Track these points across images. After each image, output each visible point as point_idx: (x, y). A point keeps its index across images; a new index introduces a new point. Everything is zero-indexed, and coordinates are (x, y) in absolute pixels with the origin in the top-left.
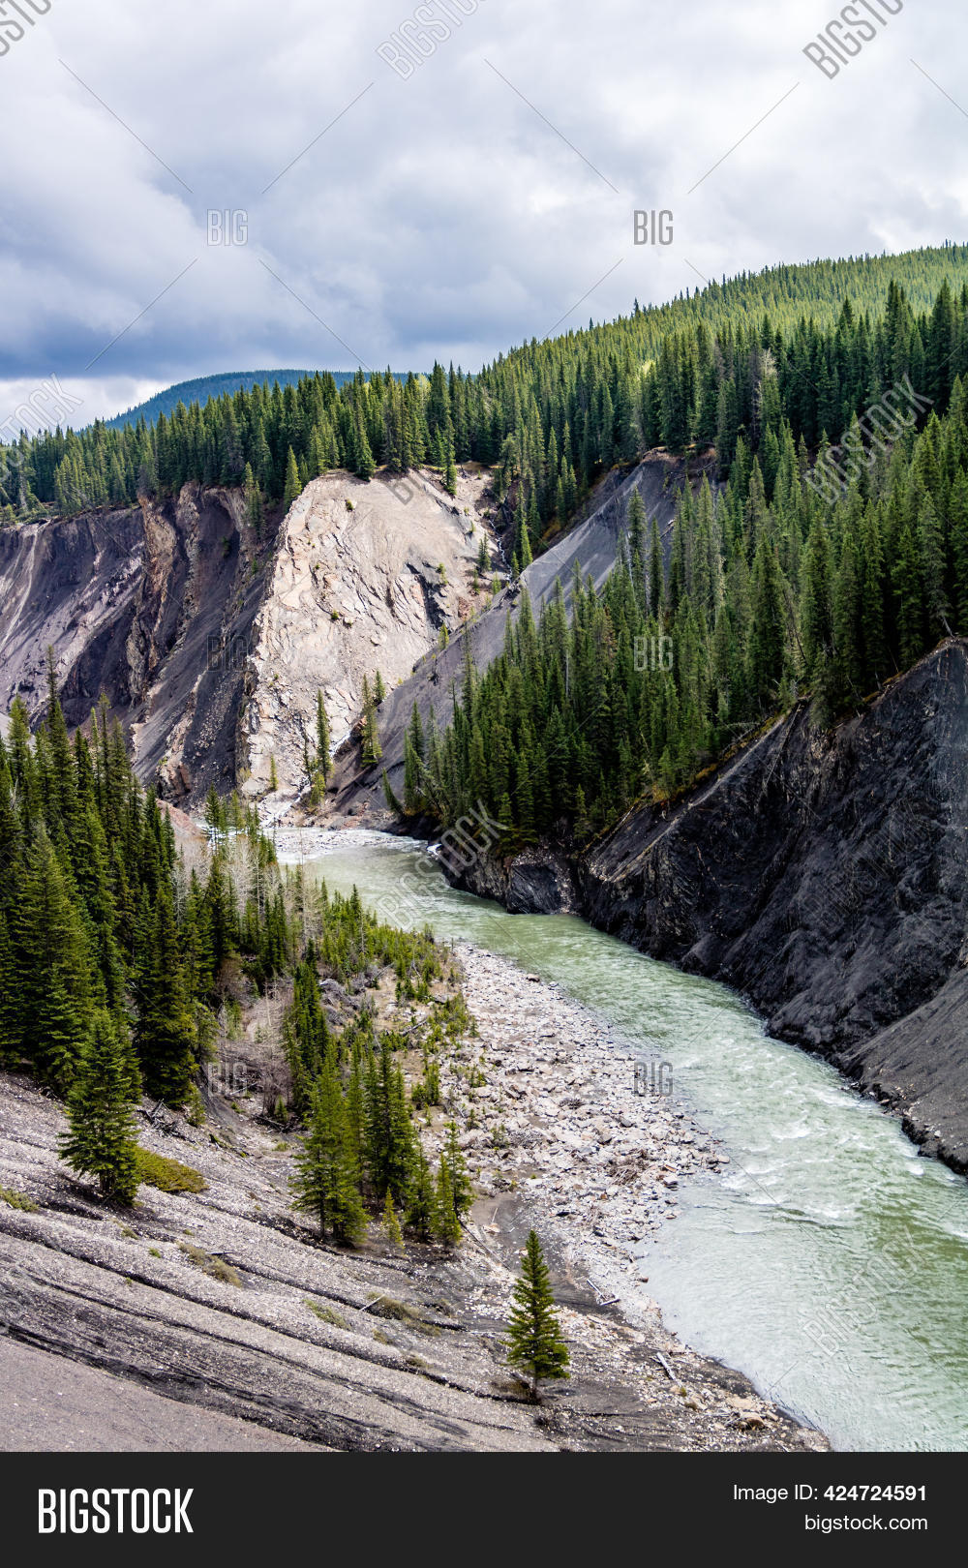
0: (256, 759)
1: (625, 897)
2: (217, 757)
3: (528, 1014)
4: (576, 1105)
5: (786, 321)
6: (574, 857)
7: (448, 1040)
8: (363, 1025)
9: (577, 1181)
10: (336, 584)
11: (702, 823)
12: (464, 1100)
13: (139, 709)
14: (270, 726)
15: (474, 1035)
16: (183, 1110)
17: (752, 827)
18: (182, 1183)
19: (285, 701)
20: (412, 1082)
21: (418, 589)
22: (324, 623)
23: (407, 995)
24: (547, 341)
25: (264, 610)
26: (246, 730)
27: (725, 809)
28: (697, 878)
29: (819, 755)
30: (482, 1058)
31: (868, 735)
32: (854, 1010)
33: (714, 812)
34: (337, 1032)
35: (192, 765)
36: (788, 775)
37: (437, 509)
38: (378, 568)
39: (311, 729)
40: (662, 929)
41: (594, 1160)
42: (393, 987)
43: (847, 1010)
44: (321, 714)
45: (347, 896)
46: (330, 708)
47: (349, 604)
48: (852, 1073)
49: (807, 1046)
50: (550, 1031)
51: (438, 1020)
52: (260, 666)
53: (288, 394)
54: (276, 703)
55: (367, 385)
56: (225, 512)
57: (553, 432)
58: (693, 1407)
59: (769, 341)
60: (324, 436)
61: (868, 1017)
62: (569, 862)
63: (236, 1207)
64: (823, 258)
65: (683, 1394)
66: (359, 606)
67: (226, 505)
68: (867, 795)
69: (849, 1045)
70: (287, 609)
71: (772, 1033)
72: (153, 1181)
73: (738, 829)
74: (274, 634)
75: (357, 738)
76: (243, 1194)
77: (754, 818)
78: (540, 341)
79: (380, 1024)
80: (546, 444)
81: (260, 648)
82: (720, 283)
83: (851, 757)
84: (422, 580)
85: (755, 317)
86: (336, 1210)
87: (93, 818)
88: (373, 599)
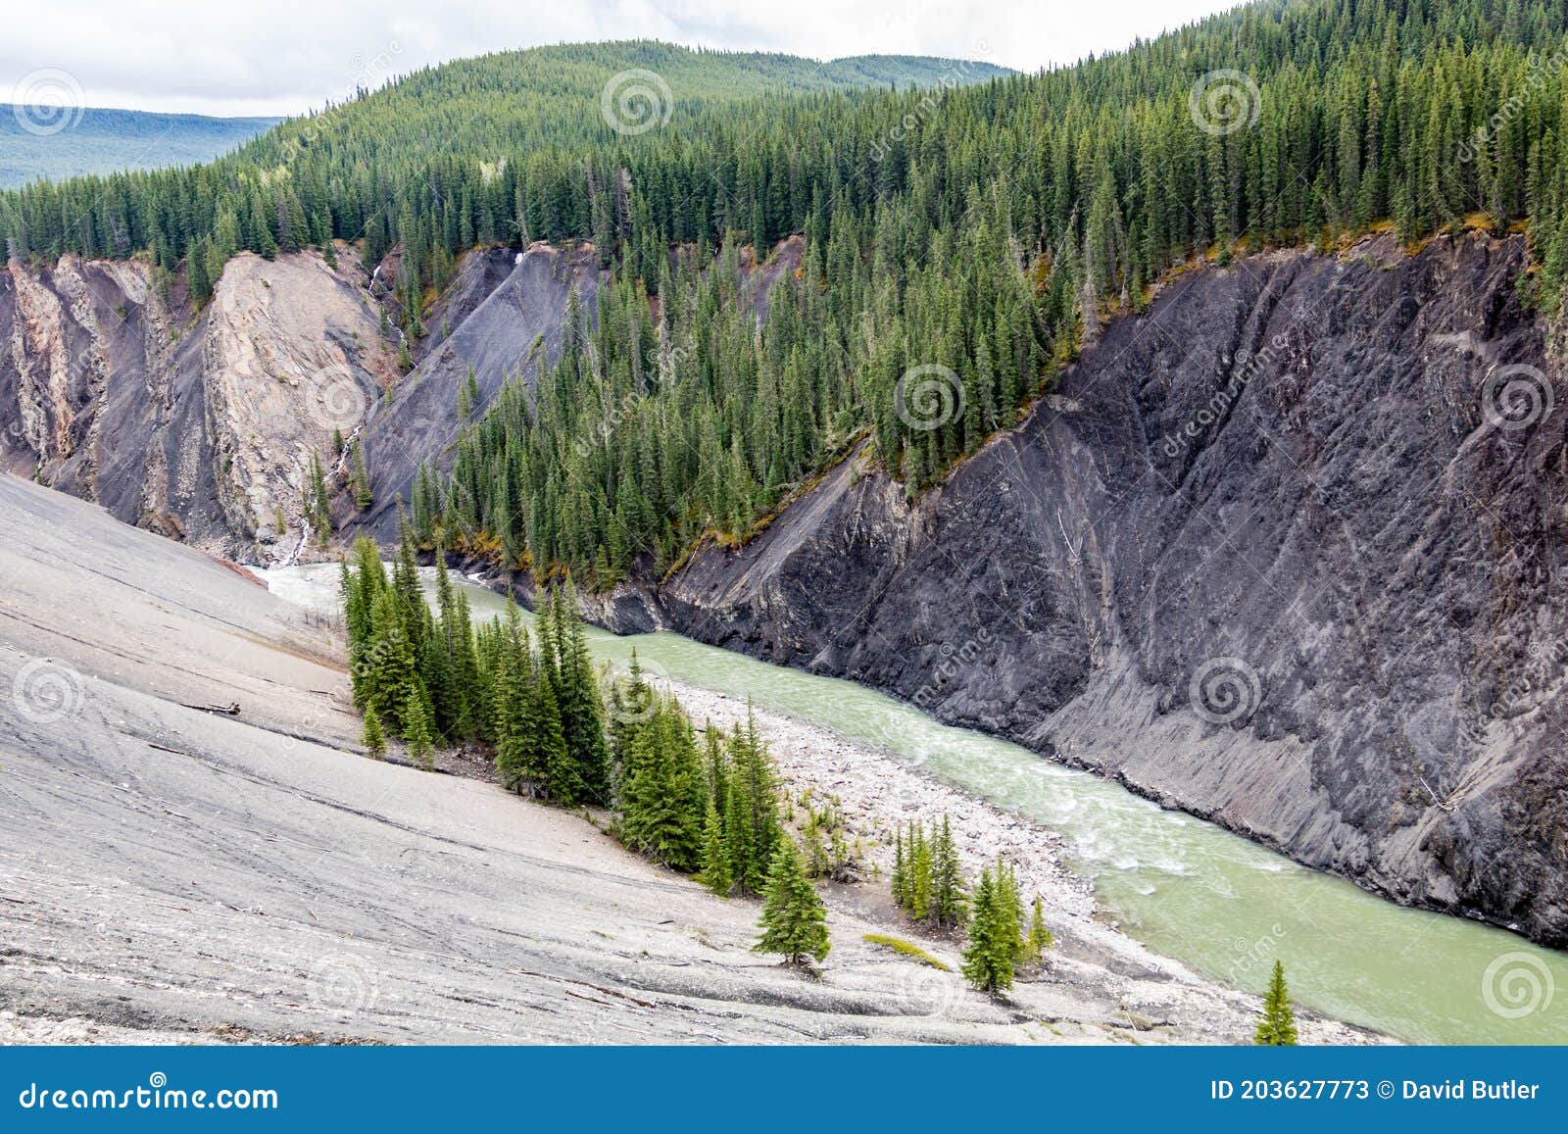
1: (731, 619)
2: (201, 505)
6: (654, 587)
10: (274, 353)
11: (800, 565)
14: (260, 479)
17: (841, 566)
21: (339, 351)
22: (275, 387)
25: (223, 378)
26: (240, 484)
27: (816, 554)
28: (807, 605)
29: (901, 514)
31: (951, 503)
32: (1019, 703)
33: (809, 556)
35: (181, 514)
36: (870, 528)
37: (333, 283)
38: (305, 337)
40: (784, 644)
43: (1014, 704)
44: (317, 467)
47: (292, 370)
48: (1044, 748)
49: (988, 731)
52: (236, 428)
56: (111, 281)
61: (1034, 707)
62: (650, 590)
66: (298, 370)
67: (110, 275)
68: (963, 547)
69: (1026, 728)
70: (243, 378)
73: (832, 567)
75: (342, 485)
77: (843, 559)
81: (231, 412)
83: (939, 520)
84: (341, 345)
88: (306, 363)
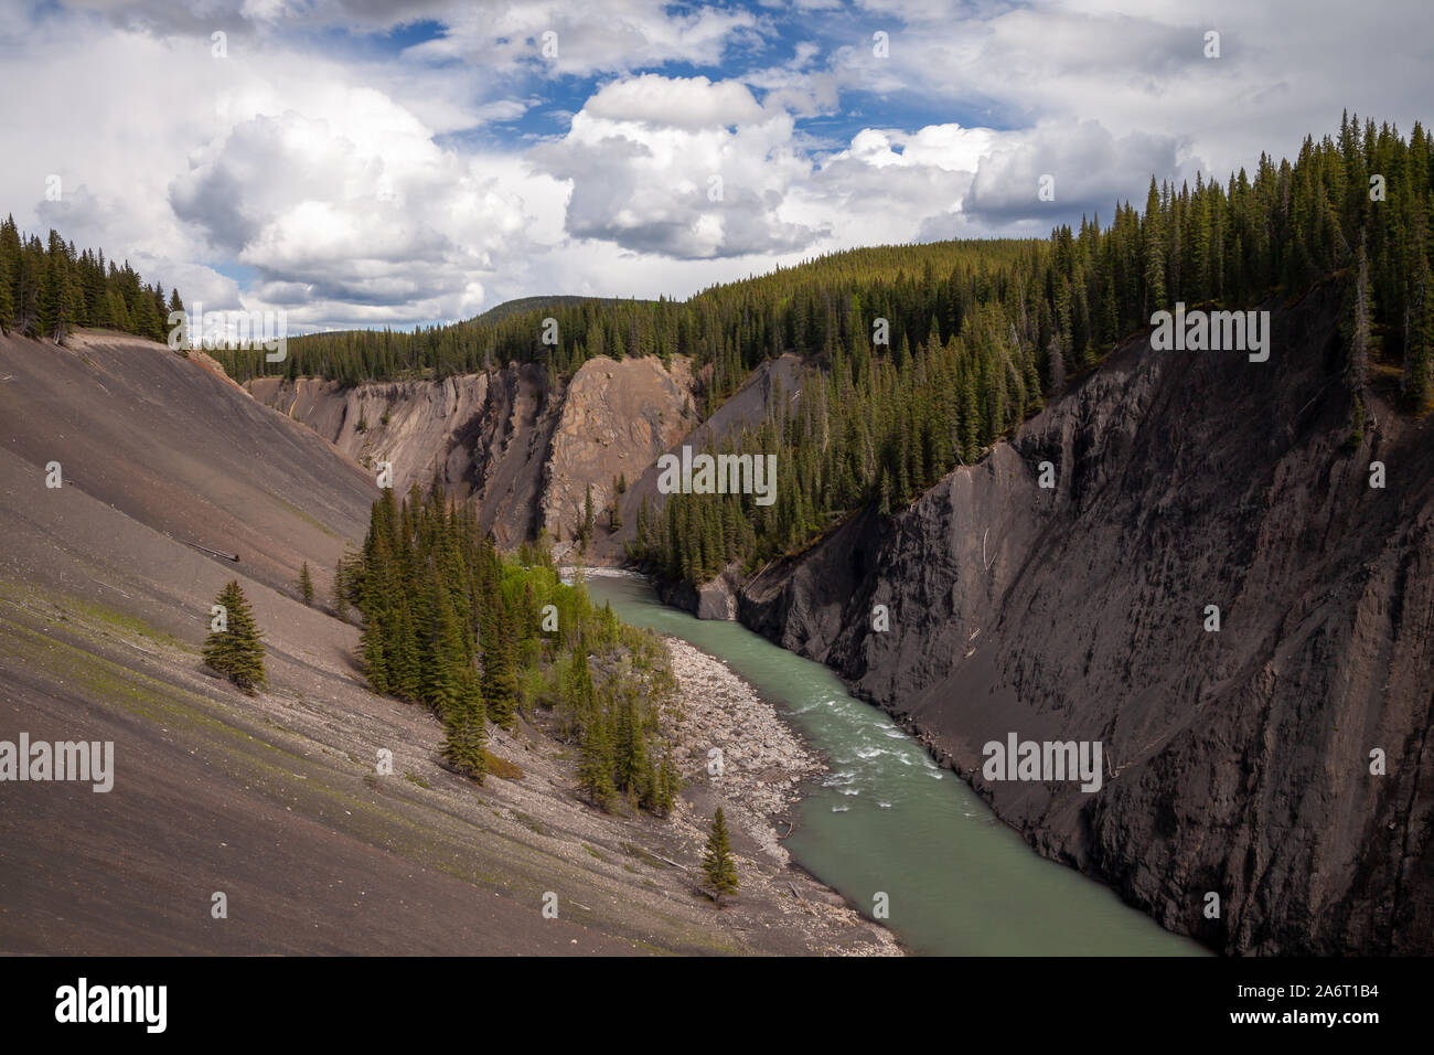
0: (549, 523)
3: (710, 679)
4: (738, 734)
5: (864, 278)
6: (737, 587)
7: (662, 693)
8: (611, 682)
9: (739, 779)
10: (599, 422)
12: (673, 730)
13: (480, 491)
14: (558, 504)
15: (678, 691)
16: (508, 730)
18: (510, 772)
19: (567, 489)
20: (642, 718)
21: (647, 425)
22: (591, 444)
23: (639, 666)
24: (725, 285)
25: (557, 435)
26: (544, 506)
30: (683, 704)
34: (596, 687)
37: (659, 380)
38: (624, 413)
39: (582, 506)
41: (750, 767)
42: (629, 660)
44: (588, 497)
45: (603, 606)
46: (593, 494)
47: (608, 434)
48: (899, 719)
50: (723, 690)
51: (657, 681)
52: (553, 468)
53: (575, 311)
54: (562, 491)
55: (620, 307)
56: (535, 377)
57: (729, 338)
58: (810, 913)
59: (854, 289)
60: (596, 334)
62: (735, 590)
63: (541, 788)
64: (885, 244)
65: (803, 905)
66: (613, 435)
67: (535, 373)
70: (570, 435)
71: (852, 694)
72: (493, 771)
74: (561, 450)
75: (611, 512)
76: (545, 781)
78: (721, 285)
79: (622, 682)
80: (725, 343)
81: (554, 458)
82: (826, 255)
84: (650, 421)
85: (847, 276)
86: (600, 792)
87: (459, 557)
88: (621, 431)
